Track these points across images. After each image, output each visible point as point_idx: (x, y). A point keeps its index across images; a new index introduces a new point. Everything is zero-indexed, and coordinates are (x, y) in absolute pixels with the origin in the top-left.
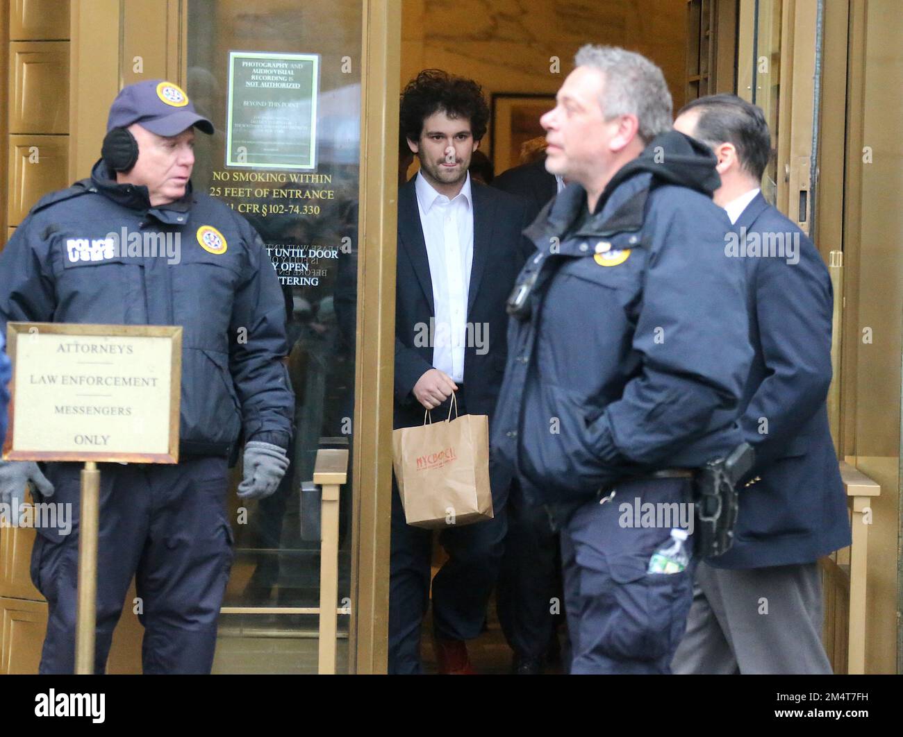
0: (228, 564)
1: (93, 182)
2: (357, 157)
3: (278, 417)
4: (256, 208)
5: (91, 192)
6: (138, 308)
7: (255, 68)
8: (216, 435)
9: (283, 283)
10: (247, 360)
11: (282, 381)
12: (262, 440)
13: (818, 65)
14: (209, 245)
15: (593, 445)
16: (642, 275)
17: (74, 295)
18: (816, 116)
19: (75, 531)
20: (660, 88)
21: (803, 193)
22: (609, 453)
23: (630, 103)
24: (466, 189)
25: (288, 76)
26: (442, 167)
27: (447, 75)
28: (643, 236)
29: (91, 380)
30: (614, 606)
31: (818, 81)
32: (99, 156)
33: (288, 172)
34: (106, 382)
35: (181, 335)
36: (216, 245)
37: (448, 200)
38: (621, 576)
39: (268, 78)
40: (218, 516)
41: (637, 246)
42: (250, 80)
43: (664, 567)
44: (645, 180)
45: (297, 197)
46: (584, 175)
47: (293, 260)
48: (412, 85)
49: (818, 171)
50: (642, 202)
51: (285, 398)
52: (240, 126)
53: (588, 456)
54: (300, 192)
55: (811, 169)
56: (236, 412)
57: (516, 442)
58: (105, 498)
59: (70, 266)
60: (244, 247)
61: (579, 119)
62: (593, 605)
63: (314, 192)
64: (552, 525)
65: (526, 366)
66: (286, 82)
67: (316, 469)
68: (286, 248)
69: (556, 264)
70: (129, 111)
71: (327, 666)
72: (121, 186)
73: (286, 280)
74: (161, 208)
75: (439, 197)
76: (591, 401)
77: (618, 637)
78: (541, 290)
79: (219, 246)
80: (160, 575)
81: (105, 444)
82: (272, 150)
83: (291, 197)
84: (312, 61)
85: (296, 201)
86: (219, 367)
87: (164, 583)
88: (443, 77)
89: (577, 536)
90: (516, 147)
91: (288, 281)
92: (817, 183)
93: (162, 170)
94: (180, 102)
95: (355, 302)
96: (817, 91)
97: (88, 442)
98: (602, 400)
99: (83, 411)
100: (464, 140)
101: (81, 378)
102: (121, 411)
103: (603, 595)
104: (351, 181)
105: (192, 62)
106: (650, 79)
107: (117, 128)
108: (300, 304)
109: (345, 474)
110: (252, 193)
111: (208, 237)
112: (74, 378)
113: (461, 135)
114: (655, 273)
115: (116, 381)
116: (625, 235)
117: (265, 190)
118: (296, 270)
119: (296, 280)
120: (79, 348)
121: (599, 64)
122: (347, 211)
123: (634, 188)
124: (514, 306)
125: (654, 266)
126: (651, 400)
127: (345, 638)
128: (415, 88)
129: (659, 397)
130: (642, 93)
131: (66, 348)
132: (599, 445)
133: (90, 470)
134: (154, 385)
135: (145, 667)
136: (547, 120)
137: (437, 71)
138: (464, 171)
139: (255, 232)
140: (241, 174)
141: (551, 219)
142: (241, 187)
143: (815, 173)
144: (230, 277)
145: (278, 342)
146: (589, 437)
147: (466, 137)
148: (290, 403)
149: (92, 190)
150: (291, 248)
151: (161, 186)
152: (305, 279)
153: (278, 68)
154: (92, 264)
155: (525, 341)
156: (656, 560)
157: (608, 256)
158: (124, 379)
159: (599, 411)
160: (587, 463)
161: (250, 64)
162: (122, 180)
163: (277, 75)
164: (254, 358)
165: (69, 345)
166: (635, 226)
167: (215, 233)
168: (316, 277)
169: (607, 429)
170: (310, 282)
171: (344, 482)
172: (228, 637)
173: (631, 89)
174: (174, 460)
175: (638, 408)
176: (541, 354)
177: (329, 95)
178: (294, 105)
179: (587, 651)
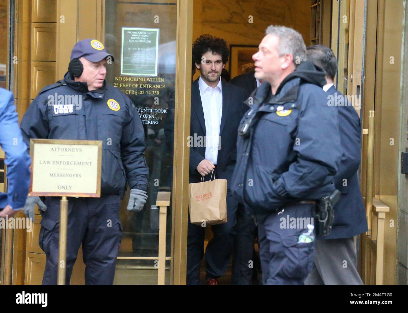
0: (120, 239)
1: (65, 81)
2: (174, 71)
3: (143, 179)
4: (133, 92)
5: (64, 85)
6: (83, 133)
7: (133, 34)
8: (115, 185)
9: (144, 123)
10: (130, 155)
11: (144, 164)
12: (137, 189)
13: (365, 34)
14: (112, 107)
15: (276, 190)
16: (297, 120)
17: (56, 128)
18: (364, 55)
19: (58, 225)
20: (301, 43)
21: (358, 86)
22: (283, 193)
23: (290, 49)
24: (220, 84)
25: (146, 37)
26: (209, 75)
27: (212, 37)
28: (297, 104)
29: (64, 163)
30: (285, 256)
31: (364, 40)
32: (67, 70)
33: (146, 77)
34: (71, 164)
35: (102, 145)
36: (115, 107)
37: (212, 89)
38: (288, 244)
39: (138, 38)
40: (116, 219)
41: (295, 108)
42: (130, 39)
43: (305, 240)
44: (298, 81)
45: (150, 87)
46: (271, 79)
47: (148, 114)
48: (198, 40)
49: (364, 77)
50: (296, 90)
51: (145, 171)
52: (126, 58)
53: (274, 194)
54: (151, 85)
55: (362, 77)
56: (124, 176)
57: (242, 189)
58: (70, 211)
59: (55, 115)
60: (127, 108)
61: (268, 56)
62: (275, 257)
63: (157, 85)
64: (256, 223)
65: (248, 157)
66: (145, 40)
67: (157, 200)
68: (145, 109)
69: (260, 115)
70: (80, 52)
71: (161, 281)
72: (76, 82)
73: (145, 122)
74: (93, 92)
75: (208, 87)
76: (275, 172)
77: (286, 270)
78: (254, 126)
79: (117, 107)
80: (92, 243)
81: (70, 189)
82: (140, 68)
83: (147, 87)
84: (156, 32)
85: (149, 89)
86: (117, 158)
87: (94, 246)
88: (210, 37)
89: (268, 228)
90: (240, 67)
91: (146, 122)
92: (364, 83)
93: (93, 76)
94: (100, 48)
95: (174, 131)
96: (364, 44)
97: (63, 188)
98: (280, 171)
99: (61, 176)
100: (219, 64)
101: (60, 162)
102: (77, 175)
103: (280, 252)
104: (172, 81)
105: (107, 31)
106: (297, 39)
107: (74, 59)
108: (150, 132)
109: (169, 202)
110: (131, 86)
111: (112, 103)
112: (58, 162)
113: (218, 62)
114: (303, 119)
115: (75, 163)
116: (290, 104)
117: (137, 85)
118: (149, 117)
119: (149, 122)
120: (60, 150)
121: (276, 33)
122: (170, 93)
123: (293, 84)
124: (242, 132)
125: (302, 116)
126: (301, 172)
127: (168, 270)
128: (199, 42)
129: (305, 171)
130: (294, 45)
131: (54, 149)
132: (279, 190)
133: (64, 200)
134: (91, 165)
135: (86, 282)
136: (255, 57)
137: (208, 35)
138: (219, 77)
139: (132, 102)
140: (127, 78)
141: (256, 97)
142: (127, 83)
143: (363, 78)
144: (121, 120)
145: (143, 148)
146: (275, 187)
147: (220, 62)
148: (147, 173)
149: (64, 84)
150: (147, 108)
151: (93, 82)
152: (153, 121)
153: (142, 34)
154: (64, 115)
155: (247, 147)
156: (301, 237)
157: (282, 112)
158: (78, 162)
159: (278, 176)
160: (273, 197)
161: (131, 33)
162: (76, 80)
163: (142, 37)
164: (133, 154)
165: (55, 148)
166: (294, 100)
167: (115, 102)
168: (157, 120)
169: (282, 183)
170: (155, 122)
171: (169, 205)
172: (120, 269)
173: (290, 43)
174: (99, 196)
175: (295, 175)
176: (254, 152)
177: (163, 45)
178: (148, 49)
179: (273, 276)
